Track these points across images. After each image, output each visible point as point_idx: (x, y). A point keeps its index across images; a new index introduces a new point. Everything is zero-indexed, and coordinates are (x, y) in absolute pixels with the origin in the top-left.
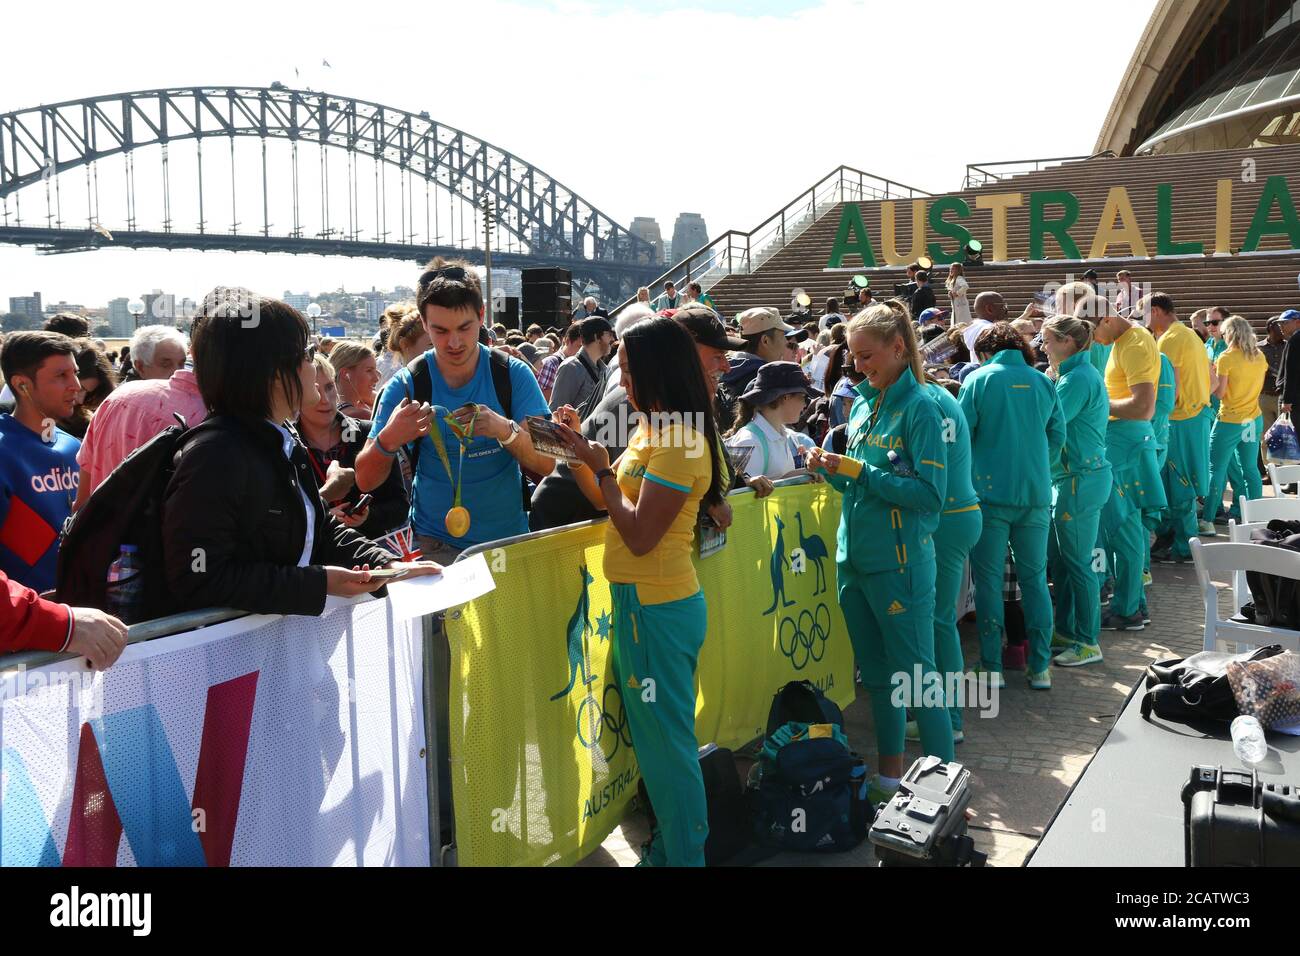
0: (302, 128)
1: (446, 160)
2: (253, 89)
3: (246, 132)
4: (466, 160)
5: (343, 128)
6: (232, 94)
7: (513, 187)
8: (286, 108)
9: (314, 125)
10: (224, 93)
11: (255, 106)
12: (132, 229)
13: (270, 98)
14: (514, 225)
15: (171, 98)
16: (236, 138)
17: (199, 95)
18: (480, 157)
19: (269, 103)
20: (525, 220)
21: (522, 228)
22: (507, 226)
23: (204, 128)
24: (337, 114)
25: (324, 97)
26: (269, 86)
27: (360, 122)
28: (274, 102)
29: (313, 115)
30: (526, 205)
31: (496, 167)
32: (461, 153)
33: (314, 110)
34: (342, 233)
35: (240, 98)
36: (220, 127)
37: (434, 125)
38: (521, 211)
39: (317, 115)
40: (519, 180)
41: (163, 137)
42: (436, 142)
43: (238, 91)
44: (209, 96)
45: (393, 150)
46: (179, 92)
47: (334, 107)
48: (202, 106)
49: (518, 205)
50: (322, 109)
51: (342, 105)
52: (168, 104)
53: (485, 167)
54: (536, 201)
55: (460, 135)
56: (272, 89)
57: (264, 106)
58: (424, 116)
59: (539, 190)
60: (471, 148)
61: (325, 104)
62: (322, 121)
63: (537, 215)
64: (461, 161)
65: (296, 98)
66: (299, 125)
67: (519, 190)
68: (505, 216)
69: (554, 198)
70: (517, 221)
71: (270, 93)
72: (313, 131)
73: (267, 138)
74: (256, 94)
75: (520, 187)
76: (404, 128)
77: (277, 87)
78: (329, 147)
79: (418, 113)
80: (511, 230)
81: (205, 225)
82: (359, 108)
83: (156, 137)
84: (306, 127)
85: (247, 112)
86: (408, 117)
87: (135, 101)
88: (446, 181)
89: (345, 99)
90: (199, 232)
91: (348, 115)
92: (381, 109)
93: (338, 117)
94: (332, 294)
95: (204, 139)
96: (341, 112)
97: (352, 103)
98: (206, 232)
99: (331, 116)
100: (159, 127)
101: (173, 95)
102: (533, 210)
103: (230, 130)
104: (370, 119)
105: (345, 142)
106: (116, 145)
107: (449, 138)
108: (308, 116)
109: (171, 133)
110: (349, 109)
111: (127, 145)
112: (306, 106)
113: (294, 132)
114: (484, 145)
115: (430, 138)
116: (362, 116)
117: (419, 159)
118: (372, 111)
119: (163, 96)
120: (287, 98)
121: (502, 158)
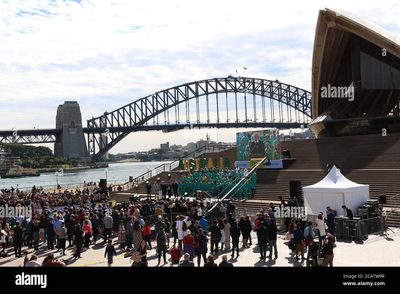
1: (285, 95)
2: (223, 78)
3: (221, 91)
6: (216, 80)
9: (241, 88)
10: (214, 80)
13: (228, 81)
15: (199, 84)
16: (218, 94)
17: (207, 82)
18: (296, 93)
23: (209, 92)
24: (249, 83)
25: (244, 79)
27: (256, 85)
31: (302, 95)
32: (290, 92)
33: (241, 83)
34: (251, 120)
36: (213, 91)
37: (280, 84)
39: (243, 85)
41: (197, 95)
42: (281, 89)
43: (218, 80)
44: (210, 82)
45: (267, 93)
46: (201, 82)
47: (248, 81)
48: (208, 85)
50: (244, 82)
51: (251, 81)
52: (198, 86)
53: (298, 95)
55: (289, 86)
56: (228, 78)
57: (226, 83)
58: (277, 81)
64: (290, 94)
65: (236, 80)
66: (237, 88)
68: (306, 111)
70: (310, 113)
73: (228, 93)
74: (224, 80)
76: (271, 86)
77: (230, 77)
78: (247, 94)
79: (275, 81)
82: (256, 81)
83: (195, 96)
84: (239, 88)
85: (221, 86)
86: (271, 82)
87: (190, 86)
88: (286, 101)
89: (251, 79)
91: (252, 83)
92: (263, 80)
95: (209, 95)
97: (253, 79)
99: (247, 84)
103: (216, 92)
104: (259, 84)
105: (252, 92)
106: (183, 99)
107: (285, 87)
108: (240, 85)
109: (199, 94)
110: (253, 81)
111: (187, 99)
112: (239, 82)
113: (236, 90)
114: (297, 89)
115: (279, 88)
116: (257, 83)
117: (276, 95)
118: (260, 81)
119: (197, 83)
120: (233, 80)
121: (304, 93)
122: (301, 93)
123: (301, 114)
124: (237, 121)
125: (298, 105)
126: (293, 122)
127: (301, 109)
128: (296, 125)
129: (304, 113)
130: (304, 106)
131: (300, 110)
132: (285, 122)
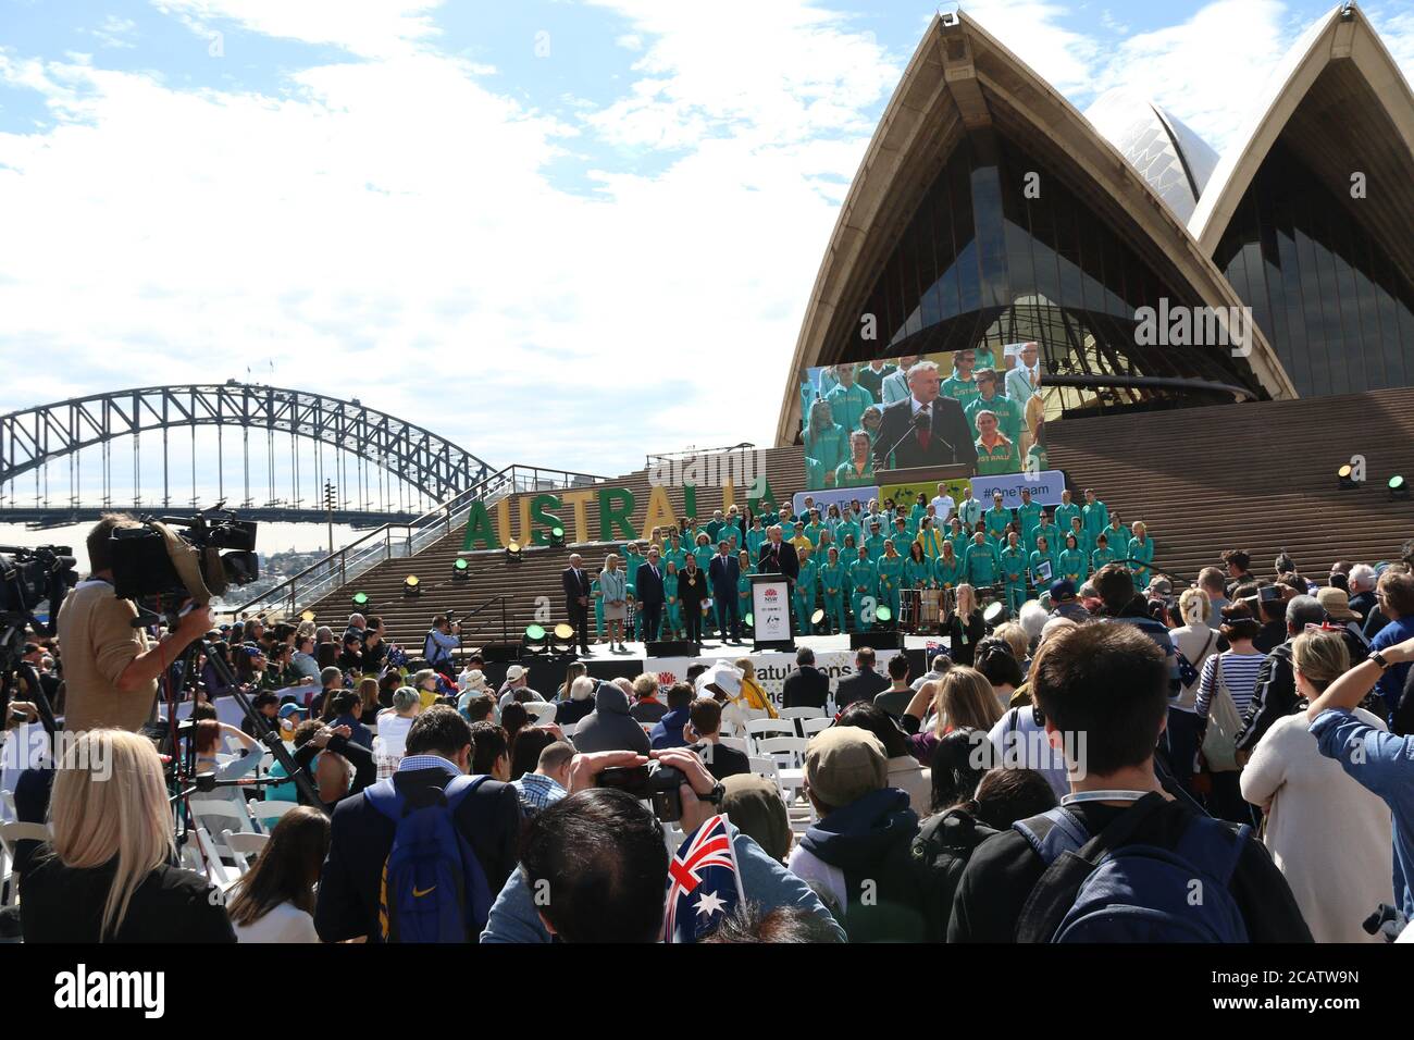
0: (253, 417)
1: (375, 439)
2: (211, 386)
3: (204, 421)
4: (391, 439)
5: (287, 415)
6: (193, 391)
7: (432, 459)
8: (239, 401)
9: (262, 413)
10: (188, 390)
11: (213, 400)
12: (107, 505)
13: (226, 393)
14: (434, 491)
15: (144, 397)
16: (197, 427)
17: (167, 393)
18: (404, 435)
19: (225, 396)
20: (443, 487)
21: (440, 493)
22: (428, 492)
23: (170, 420)
24: (282, 403)
25: (270, 390)
26: (225, 383)
27: (301, 410)
28: (229, 396)
29: (261, 406)
30: (443, 474)
31: (417, 443)
32: (388, 433)
33: (262, 401)
34: (286, 503)
35: (201, 393)
36: (182, 417)
37: (364, 411)
38: (440, 479)
39: (266, 406)
40: (437, 453)
41: (135, 428)
42: (366, 424)
43: (198, 389)
44: (175, 393)
45: (329, 432)
46: (151, 391)
47: (280, 398)
48: (170, 402)
49: (437, 474)
50: (270, 400)
51: (287, 397)
52: (141, 402)
53: (408, 443)
54: (452, 470)
55: (386, 417)
56: (227, 385)
57: (220, 399)
58: (356, 403)
59: (454, 461)
60: (396, 428)
61: (272, 395)
62: (269, 411)
63: (453, 482)
64: (387, 439)
65: (247, 392)
66: (250, 414)
67: (437, 461)
68: (426, 484)
69: (467, 467)
70: (436, 488)
71: (226, 388)
72: (262, 419)
73: (223, 426)
74: (214, 390)
75: (438, 459)
76: (339, 413)
77: (231, 383)
78: (275, 431)
79: (350, 401)
80: (431, 495)
81: (169, 501)
82: (301, 398)
83: (129, 428)
84: (257, 415)
85: (206, 405)
86: (342, 404)
87: (114, 400)
89: (289, 391)
90: (163, 506)
91: (291, 405)
92: (319, 398)
93: (282, 407)
94: (284, 555)
95: (170, 429)
96: (286, 403)
97: (295, 394)
98: (170, 506)
99: (277, 405)
100: (131, 419)
101: (144, 394)
102: (449, 478)
103: (192, 420)
104: (309, 407)
105: (288, 427)
106: (96, 436)
107: (376, 420)
108: (258, 406)
109: (142, 425)
110: (293, 400)
111: (105, 436)
112: (257, 398)
113: (245, 421)
114: (407, 426)
115: (361, 420)
116: (303, 405)
117: (352, 439)
118: (311, 401)
119: (137, 395)
120: (240, 392)
121: (422, 436)
122: (416, 438)
123: (414, 490)
124: (247, 504)
125: (407, 467)
126: (394, 510)
127: (414, 478)
128: (402, 519)
129: (420, 487)
130: (420, 469)
131: (411, 482)
132: (373, 509)
